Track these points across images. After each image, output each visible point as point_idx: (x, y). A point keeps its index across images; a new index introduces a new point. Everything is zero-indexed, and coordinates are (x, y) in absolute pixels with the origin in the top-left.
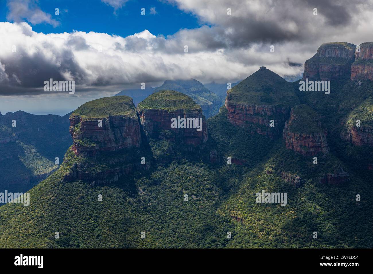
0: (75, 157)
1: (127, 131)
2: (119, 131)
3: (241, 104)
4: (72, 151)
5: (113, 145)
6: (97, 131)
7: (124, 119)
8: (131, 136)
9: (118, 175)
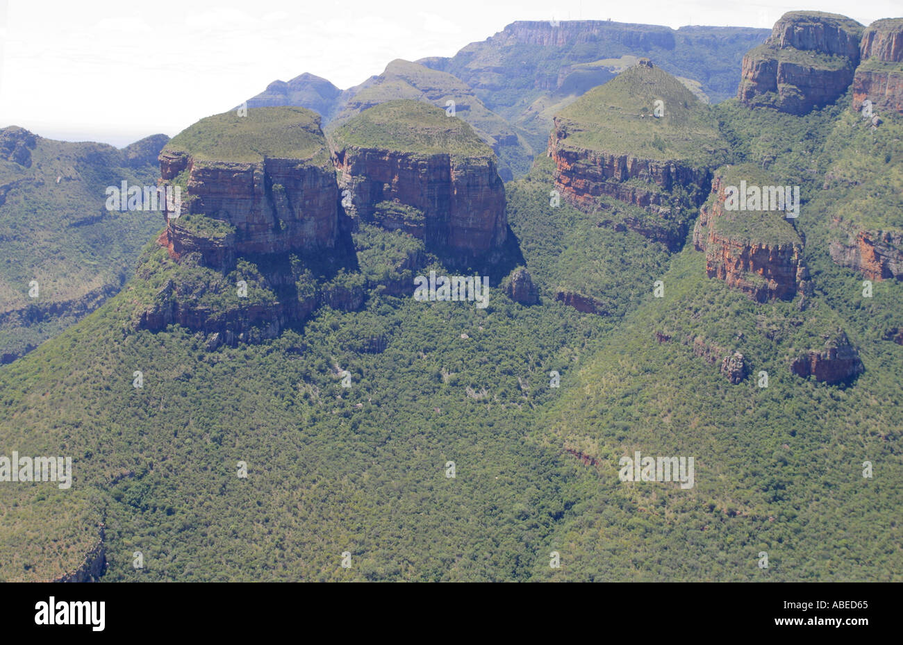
0: (171, 263)
1: (307, 202)
2: (286, 202)
3: (591, 151)
4: (159, 248)
5: (271, 237)
6: (231, 196)
7: (301, 169)
8: (314, 215)
9: (279, 320)
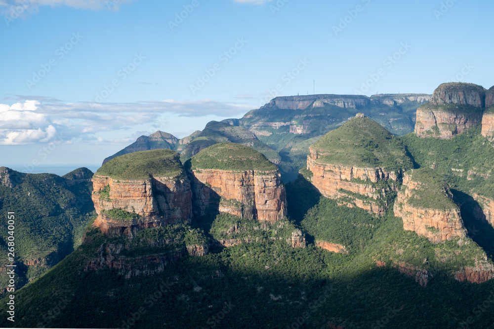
0: (102, 235)
1: (176, 200)
2: (165, 200)
5: (157, 219)
6: (134, 198)
7: (172, 182)
8: (180, 206)
9: (164, 263)
